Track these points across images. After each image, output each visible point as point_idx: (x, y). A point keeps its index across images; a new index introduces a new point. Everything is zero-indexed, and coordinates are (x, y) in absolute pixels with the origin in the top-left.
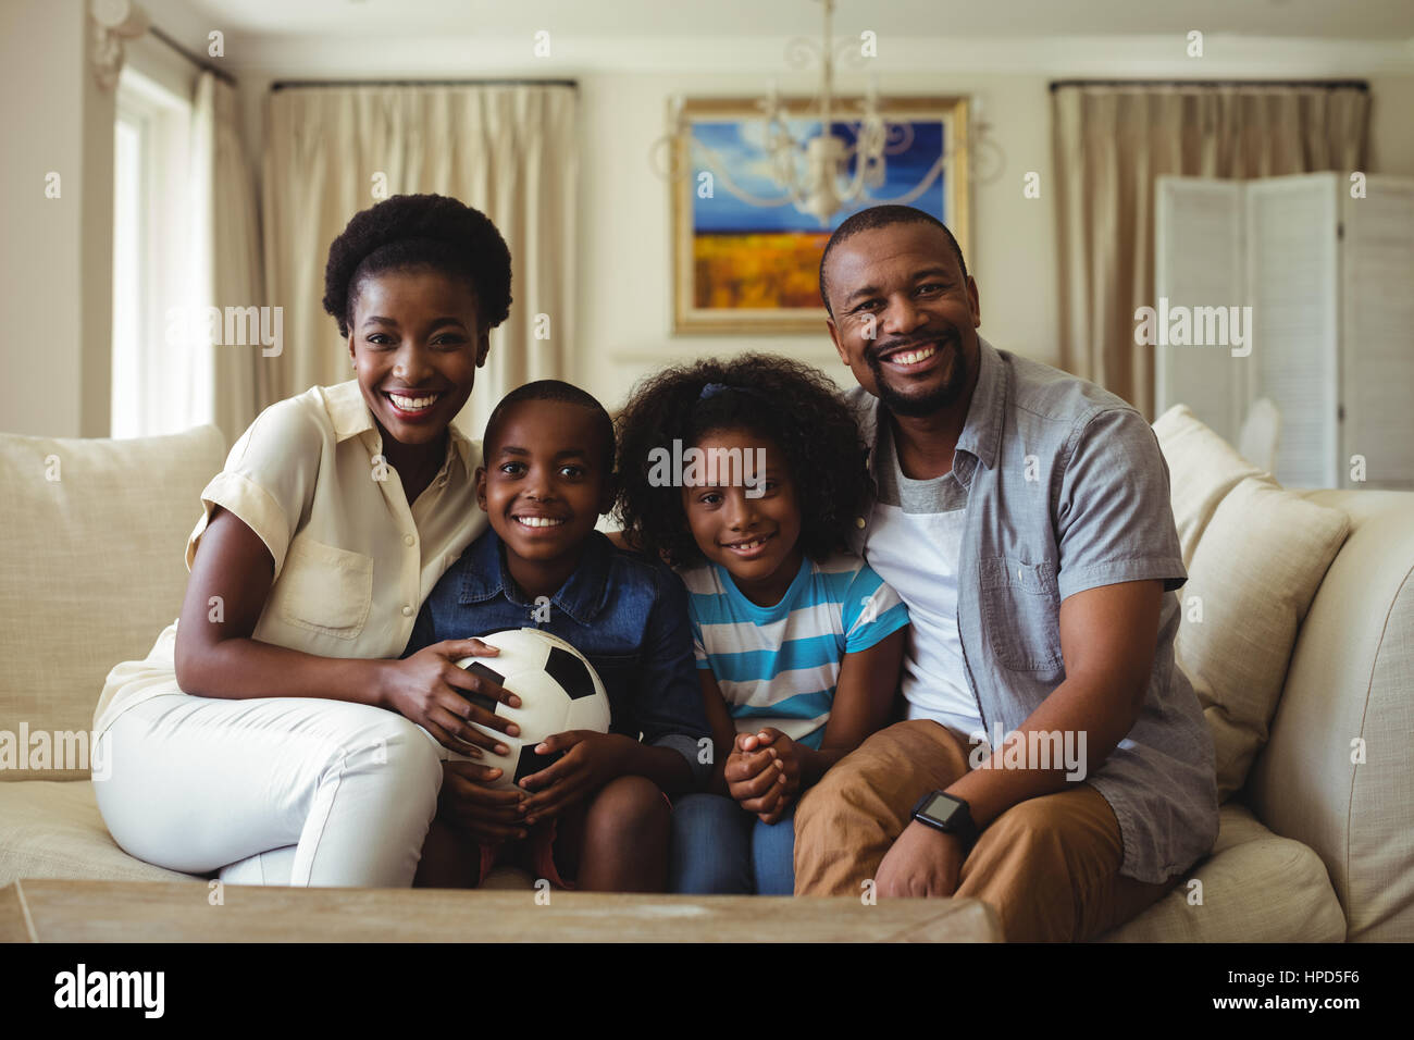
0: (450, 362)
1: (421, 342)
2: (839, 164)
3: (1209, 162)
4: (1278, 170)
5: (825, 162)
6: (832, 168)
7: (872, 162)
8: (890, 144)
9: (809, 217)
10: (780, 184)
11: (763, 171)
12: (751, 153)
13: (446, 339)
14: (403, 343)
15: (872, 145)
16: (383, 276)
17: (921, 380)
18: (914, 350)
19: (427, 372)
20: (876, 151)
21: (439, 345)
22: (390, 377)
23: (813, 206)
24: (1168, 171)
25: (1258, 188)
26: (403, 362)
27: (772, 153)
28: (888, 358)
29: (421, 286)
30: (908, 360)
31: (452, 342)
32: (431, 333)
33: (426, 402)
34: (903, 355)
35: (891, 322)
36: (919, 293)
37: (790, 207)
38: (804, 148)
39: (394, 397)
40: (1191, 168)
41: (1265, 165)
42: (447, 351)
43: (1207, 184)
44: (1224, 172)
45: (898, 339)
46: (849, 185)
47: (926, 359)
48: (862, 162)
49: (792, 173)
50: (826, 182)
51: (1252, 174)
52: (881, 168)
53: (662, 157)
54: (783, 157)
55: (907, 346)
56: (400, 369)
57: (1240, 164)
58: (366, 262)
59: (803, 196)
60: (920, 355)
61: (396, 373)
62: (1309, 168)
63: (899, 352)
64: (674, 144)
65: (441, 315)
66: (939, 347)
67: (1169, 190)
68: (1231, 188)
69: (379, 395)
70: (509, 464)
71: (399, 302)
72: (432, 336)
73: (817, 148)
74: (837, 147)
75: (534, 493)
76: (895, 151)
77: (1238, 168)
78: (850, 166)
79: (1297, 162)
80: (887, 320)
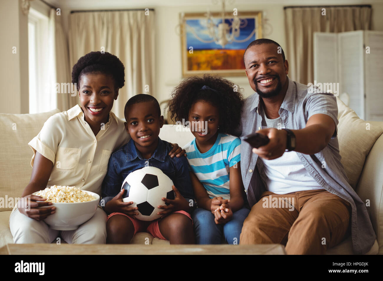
0: (106, 99)
1: (98, 93)
2: (227, 31)
3: (328, 28)
4: (346, 30)
5: (223, 30)
6: (225, 32)
7: (236, 30)
8: (241, 25)
9: (219, 45)
10: (211, 37)
11: (206, 33)
12: (202, 28)
13: (105, 92)
14: (93, 93)
15: (236, 25)
16: (87, 75)
17: (268, 88)
18: (266, 79)
19: (99, 102)
20: (237, 27)
21: (103, 94)
22: (90, 103)
23: (220, 43)
24: (317, 31)
25: (341, 35)
26: (93, 99)
27: (209, 28)
28: (259, 82)
29: (97, 78)
30: (264, 82)
31: (106, 93)
32: (100, 90)
33: (99, 110)
34: (263, 81)
35: (260, 71)
36: (269, 63)
37: (214, 43)
38: (217, 26)
39: (90, 109)
40: (323, 30)
41: (343, 29)
42: (105, 96)
43: (327, 34)
44: (332, 31)
45: (262, 76)
46: (230, 37)
47: (269, 82)
48: (233, 30)
49: (214, 33)
50: (224, 36)
51: (340, 31)
52: (239, 31)
53: (178, 30)
54: (212, 29)
55: (264, 78)
56: (92, 101)
57: (337, 28)
58: (83, 71)
59: (218, 40)
60: (268, 81)
61: (91, 102)
62: (355, 29)
63: (262, 80)
64: (181, 26)
65: (103, 85)
66: (274, 79)
67: (317, 36)
68: (334, 35)
69: (87, 108)
70: (133, 122)
71: (92, 82)
72: (101, 91)
73: (221, 26)
74: (226, 26)
75: (142, 129)
76: (242, 27)
77: (336, 29)
78: (230, 31)
79: (352, 28)
80: (259, 71)
